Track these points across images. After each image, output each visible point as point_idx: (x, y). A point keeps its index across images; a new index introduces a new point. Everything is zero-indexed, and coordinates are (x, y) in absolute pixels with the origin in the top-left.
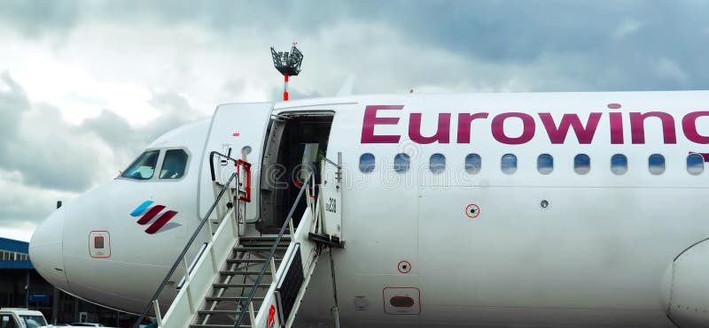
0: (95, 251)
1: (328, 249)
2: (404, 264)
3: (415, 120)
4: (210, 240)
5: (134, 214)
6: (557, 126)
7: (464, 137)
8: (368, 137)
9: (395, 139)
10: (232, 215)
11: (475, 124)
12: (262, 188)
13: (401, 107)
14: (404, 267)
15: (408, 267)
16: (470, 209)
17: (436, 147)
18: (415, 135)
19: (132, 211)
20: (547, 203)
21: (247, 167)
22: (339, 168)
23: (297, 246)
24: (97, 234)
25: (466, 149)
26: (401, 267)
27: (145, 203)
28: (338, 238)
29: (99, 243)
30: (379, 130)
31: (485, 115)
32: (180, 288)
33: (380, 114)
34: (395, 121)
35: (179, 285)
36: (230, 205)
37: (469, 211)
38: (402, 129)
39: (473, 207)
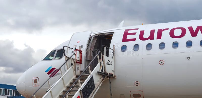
0: (34, 84)
1: (108, 78)
2: (137, 82)
3: (142, 33)
4: (62, 76)
5: (46, 71)
6: (194, 31)
7: (159, 37)
8: (125, 40)
9: (134, 40)
10: (73, 67)
11: (163, 33)
12: (87, 59)
13: (137, 29)
14: (137, 84)
15: (138, 83)
16: (160, 62)
17: (149, 41)
18: (142, 38)
19: (45, 70)
20: (189, 58)
21: (81, 52)
22: (114, 51)
23: (92, 76)
24: (35, 79)
25: (160, 41)
26: (136, 84)
27: (49, 68)
28: (113, 75)
29: (36, 81)
30: (129, 37)
31: (167, 29)
32: (47, 92)
33: (129, 32)
34: (135, 34)
35: (47, 91)
36: (72, 64)
37: (160, 63)
38: (137, 36)
39: (162, 61)
